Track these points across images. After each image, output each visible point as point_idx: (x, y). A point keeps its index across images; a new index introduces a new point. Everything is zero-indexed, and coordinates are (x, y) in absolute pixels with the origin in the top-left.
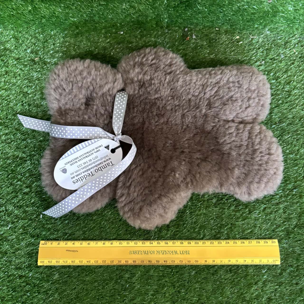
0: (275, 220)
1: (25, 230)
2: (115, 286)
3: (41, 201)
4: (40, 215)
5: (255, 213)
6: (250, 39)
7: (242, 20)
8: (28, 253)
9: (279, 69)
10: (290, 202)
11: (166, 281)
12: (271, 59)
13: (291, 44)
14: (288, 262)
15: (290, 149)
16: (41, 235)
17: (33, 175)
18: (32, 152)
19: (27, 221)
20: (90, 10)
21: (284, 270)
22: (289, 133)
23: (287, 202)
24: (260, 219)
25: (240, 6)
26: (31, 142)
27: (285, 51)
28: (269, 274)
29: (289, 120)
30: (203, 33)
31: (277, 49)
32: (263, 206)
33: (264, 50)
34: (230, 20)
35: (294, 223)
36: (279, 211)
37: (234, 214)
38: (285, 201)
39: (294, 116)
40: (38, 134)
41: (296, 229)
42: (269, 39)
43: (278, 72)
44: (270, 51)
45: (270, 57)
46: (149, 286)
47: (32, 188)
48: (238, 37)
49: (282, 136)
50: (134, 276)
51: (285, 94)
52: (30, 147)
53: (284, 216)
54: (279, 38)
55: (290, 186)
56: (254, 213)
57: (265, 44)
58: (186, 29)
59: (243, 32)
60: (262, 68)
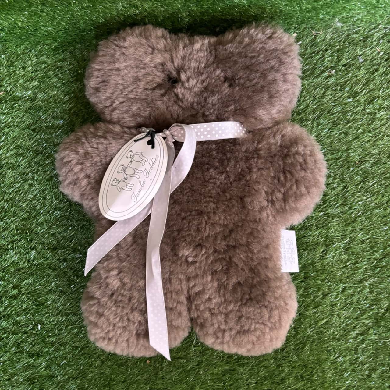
0: (358, 302)
1: (19, 348)
3: (36, 306)
4: (38, 326)
8: (27, 378)
9: (356, 80)
10: (378, 277)
12: (344, 66)
13: (374, 39)
14: (379, 359)
15: (377, 201)
16: (42, 353)
17: (20, 269)
18: (14, 236)
19: (20, 335)
21: (373, 370)
22: (375, 177)
23: (375, 277)
24: (338, 303)
26: (12, 222)
27: (364, 51)
28: (354, 377)
29: (374, 158)
31: (353, 49)
32: (341, 286)
33: (334, 52)
35: (385, 306)
36: (364, 291)
37: (302, 300)
38: (371, 276)
39: (381, 151)
40: (19, 208)
41: (387, 314)
44: (343, 53)
45: (344, 62)
47: (21, 288)
48: (295, 35)
49: (365, 183)
51: (366, 118)
52: (11, 229)
53: (371, 297)
54: (354, 31)
55: (378, 255)
57: (335, 42)
59: (302, 27)
60: (332, 80)
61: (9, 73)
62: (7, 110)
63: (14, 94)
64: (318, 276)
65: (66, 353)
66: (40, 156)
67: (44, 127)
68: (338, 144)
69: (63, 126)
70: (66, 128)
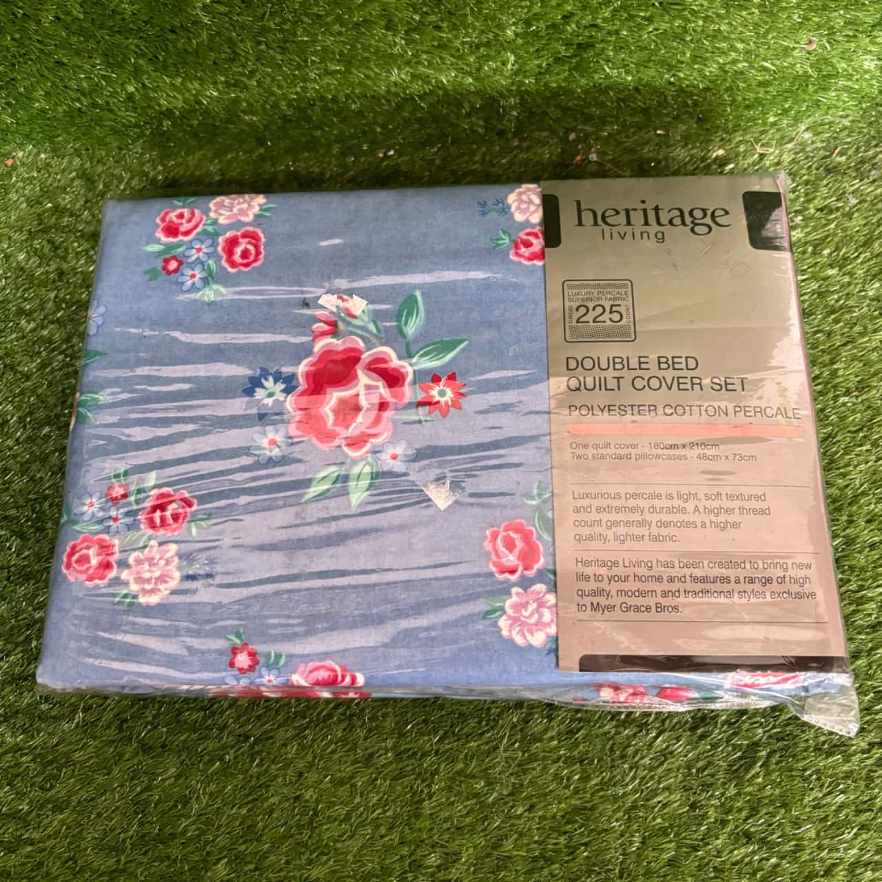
6: (757, 156)
7: (731, 105)
20: (299, 89)
25: (725, 64)
34: (696, 104)
42: (812, 154)
43: (843, 247)
58: (572, 136)
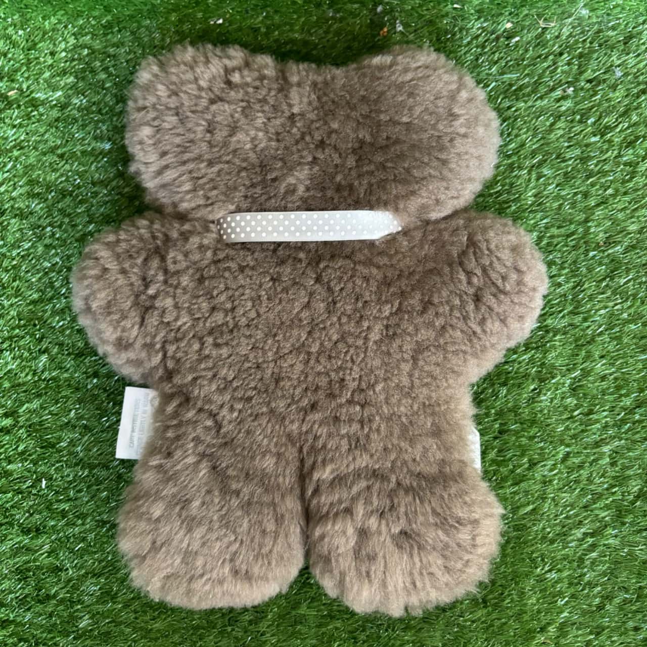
0: (590, 480)
1: (7, 517)
2: (220, 641)
3: (42, 448)
4: (41, 482)
5: (545, 465)
6: (540, 29)
8: (17, 569)
9: (609, 107)
10: (626, 439)
11: (337, 628)
12: (590, 81)
13: (642, 41)
14: (619, 580)
15: (632, 310)
16: (44, 528)
17: (19, 385)
18: (13, 329)
19: (10, 495)
21: (607, 597)
22: (630, 269)
23: (621, 439)
24: (554, 480)
26: (12, 305)
27: (623, 59)
28: (574, 607)
29: (631, 238)
30: (421, 16)
31: (605, 54)
32: (562, 450)
33: (572, 59)
35: (636, 489)
36: (600, 462)
37: (493, 470)
38: (615, 437)
39: (643, 228)
40: (27, 284)
41: (638, 503)
42: (587, 29)
43: (606, 116)
44: (589, 61)
45: (589, 75)
46: (297, 638)
47: (19, 417)
48: (509, 25)
49: (612, 279)
50: (262, 618)
51: (621, 170)
52: (9, 317)
53: (611, 472)
54: (610, 25)
55: (627, 402)
56: (542, 466)
57: (577, 42)
58: (380, 9)
59: (521, 13)
60: (567, 105)
61: (29, 60)
62: (19, 121)
63: (33, 95)
64: (523, 430)
65: (85, 532)
66: (68, 200)
67: (79, 153)
68: (570, 211)
69: (110, 151)
70: (116, 156)
